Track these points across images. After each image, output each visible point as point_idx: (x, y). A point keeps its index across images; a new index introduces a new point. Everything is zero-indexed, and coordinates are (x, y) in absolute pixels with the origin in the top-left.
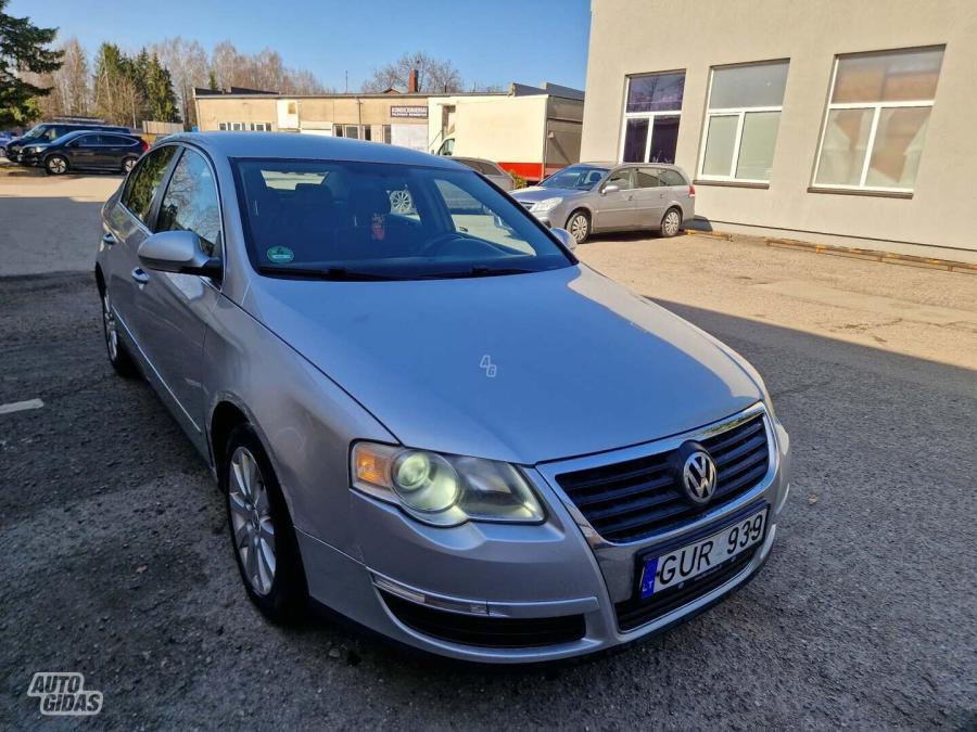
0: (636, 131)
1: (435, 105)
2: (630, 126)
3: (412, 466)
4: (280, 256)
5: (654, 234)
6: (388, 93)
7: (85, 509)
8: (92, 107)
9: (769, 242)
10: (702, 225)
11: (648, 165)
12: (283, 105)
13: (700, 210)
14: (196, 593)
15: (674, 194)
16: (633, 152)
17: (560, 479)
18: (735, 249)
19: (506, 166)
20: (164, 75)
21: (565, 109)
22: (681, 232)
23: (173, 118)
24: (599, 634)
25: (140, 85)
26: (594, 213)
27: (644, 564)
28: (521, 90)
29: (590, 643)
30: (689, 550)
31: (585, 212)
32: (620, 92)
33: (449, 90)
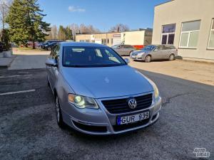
0: (164, 38)
1: (122, 34)
2: (163, 36)
3: (78, 98)
4: (67, 63)
5: (168, 60)
6: (113, 32)
7: (36, 107)
8: (57, 38)
9: (196, 62)
10: (180, 58)
11: (167, 45)
12: (92, 36)
13: (179, 54)
14: (50, 122)
15: (172, 51)
16: (164, 42)
17: (102, 101)
18: (187, 63)
19: (135, 46)
20: (71, 31)
21: (149, 33)
22: (174, 59)
23: (72, 39)
24: (110, 131)
25: (66, 33)
26: (152, 56)
27: (118, 119)
28: (141, 30)
29: (108, 133)
30: (129, 117)
31: (150, 55)
32: (161, 29)
33: (126, 31)
